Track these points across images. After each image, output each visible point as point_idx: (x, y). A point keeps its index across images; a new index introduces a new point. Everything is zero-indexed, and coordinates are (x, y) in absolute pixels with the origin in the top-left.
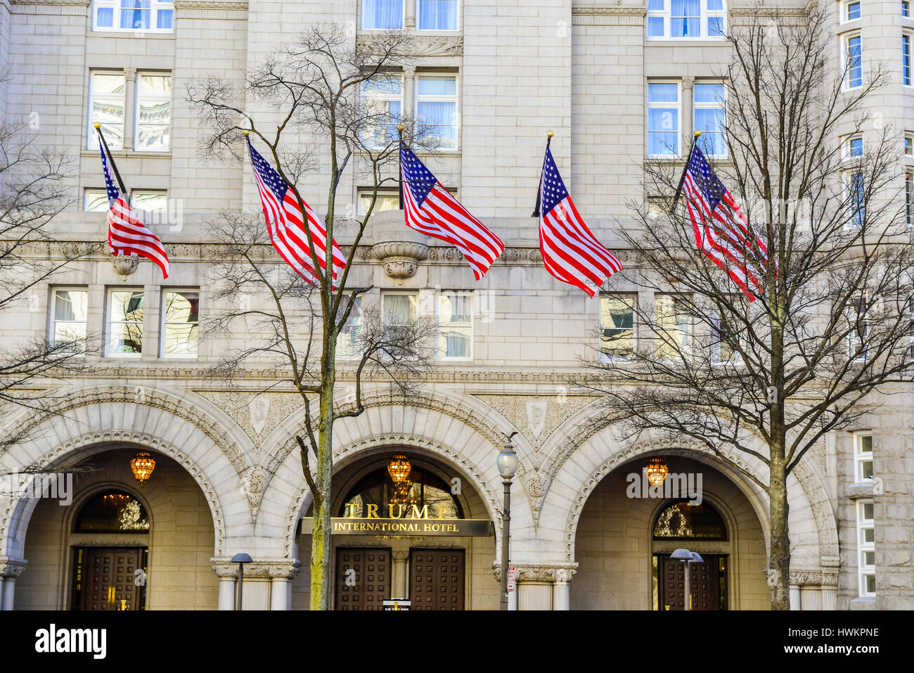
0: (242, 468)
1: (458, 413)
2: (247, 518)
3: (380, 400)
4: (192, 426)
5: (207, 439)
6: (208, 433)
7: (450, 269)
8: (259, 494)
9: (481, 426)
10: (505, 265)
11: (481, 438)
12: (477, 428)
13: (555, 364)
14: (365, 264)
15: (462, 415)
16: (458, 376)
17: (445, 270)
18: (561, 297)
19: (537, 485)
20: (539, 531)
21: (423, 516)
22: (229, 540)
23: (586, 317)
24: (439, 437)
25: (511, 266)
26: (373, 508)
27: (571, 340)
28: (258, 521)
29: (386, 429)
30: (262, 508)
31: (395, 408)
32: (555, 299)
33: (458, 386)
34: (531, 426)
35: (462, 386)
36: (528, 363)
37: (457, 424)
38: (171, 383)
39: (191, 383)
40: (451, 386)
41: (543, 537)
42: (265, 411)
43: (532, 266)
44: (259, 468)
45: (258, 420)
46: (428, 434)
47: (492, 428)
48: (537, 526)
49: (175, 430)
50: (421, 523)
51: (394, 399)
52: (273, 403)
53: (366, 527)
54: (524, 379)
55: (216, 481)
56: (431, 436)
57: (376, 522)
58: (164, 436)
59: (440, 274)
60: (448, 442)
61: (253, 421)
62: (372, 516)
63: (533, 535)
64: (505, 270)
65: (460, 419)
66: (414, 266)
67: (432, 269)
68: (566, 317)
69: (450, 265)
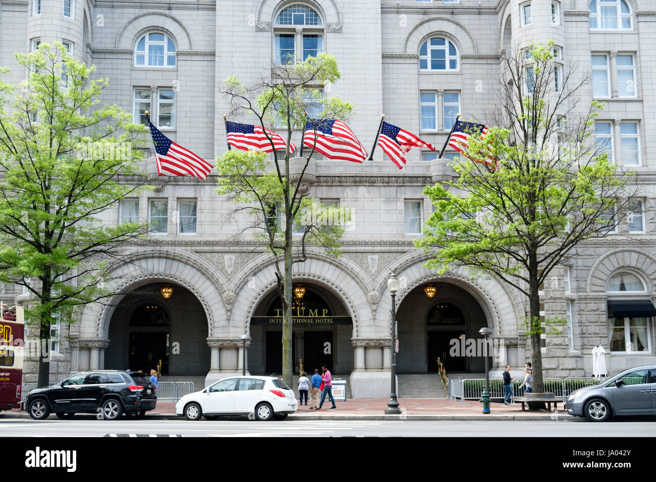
0: (221, 292)
1: (333, 262)
2: (225, 317)
4: (195, 271)
5: (203, 277)
6: (204, 274)
7: (327, 188)
8: (231, 305)
10: (356, 186)
11: (345, 274)
12: (342, 270)
13: (382, 236)
15: (335, 263)
17: (324, 188)
18: (384, 201)
19: (374, 298)
20: (376, 321)
21: (315, 315)
22: (216, 329)
23: (398, 212)
24: (323, 274)
25: (358, 186)
27: (390, 224)
28: (231, 318)
30: (233, 312)
32: (381, 203)
34: (370, 268)
36: (368, 236)
37: (332, 268)
38: (184, 248)
39: (194, 248)
41: (378, 324)
42: (233, 261)
43: (369, 186)
44: (231, 291)
45: (229, 267)
46: (318, 273)
48: (375, 319)
49: (186, 272)
50: (314, 319)
52: (236, 258)
54: (366, 244)
55: (208, 299)
58: (180, 275)
59: (322, 191)
61: (226, 268)
63: (372, 324)
64: (355, 188)
65: (334, 265)
66: (309, 187)
67: (318, 188)
68: (387, 212)
69: (327, 186)
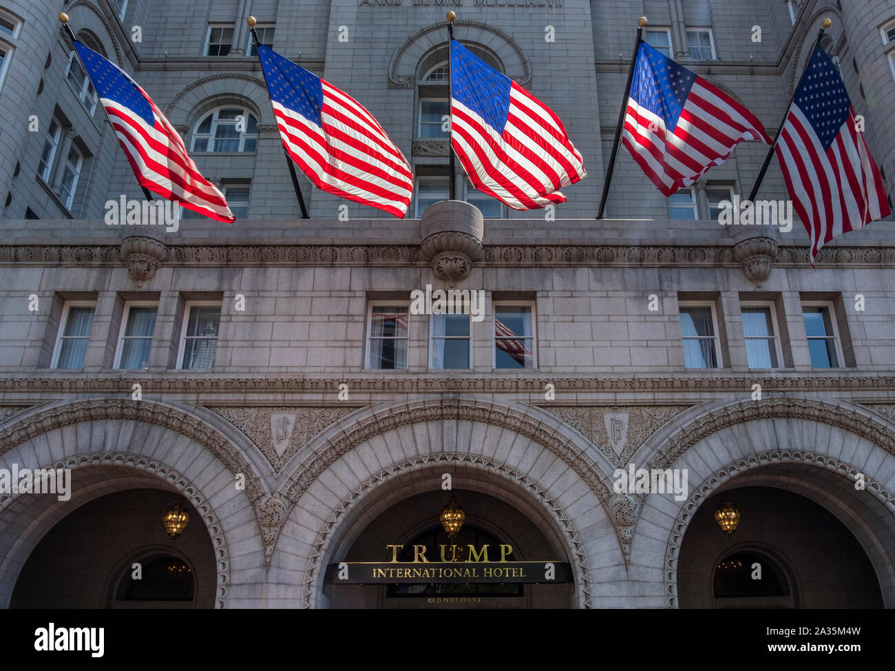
0: (255, 496)
1: (523, 427)
2: (258, 560)
3: (428, 413)
4: (199, 447)
5: (217, 461)
6: (217, 455)
7: (509, 271)
8: (276, 528)
9: (551, 442)
10: (570, 266)
11: (552, 457)
12: (546, 445)
13: (634, 369)
14: (412, 266)
15: (528, 429)
16: (521, 384)
17: (502, 272)
18: (635, 298)
19: (625, 510)
20: (632, 569)
21: (482, 558)
22: (233, 589)
23: (666, 319)
24: (500, 456)
25: (576, 267)
26: (420, 550)
27: (650, 344)
28: (274, 563)
29: (436, 447)
30: (279, 546)
31: (447, 423)
32: (628, 300)
33: (521, 396)
34: (611, 441)
35: (526, 396)
36: (603, 370)
37: (522, 440)
38: (179, 397)
39: (202, 397)
40: (513, 396)
41: (636, 577)
42: (290, 428)
43: (600, 267)
44: (276, 495)
45: (280, 440)
46: (487, 453)
47: (565, 443)
48: (627, 564)
49: (177, 451)
50: (480, 568)
51: (445, 411)
52: (299, 420)
53: (411, 574)
54: (599, 386)
55: (223, 514)
56: (490, 455)
57: (424, 566)
58: (164, 459)
59: (497, 276)
60: (512, 462)
61: (274, 441)
62: (420, 559)
63: (623, 574)
64: (570, 271)
65: (525, 434)
66: (468, 267)
67: (488, 271)
68: (643, 319)
69: (507, 267)
